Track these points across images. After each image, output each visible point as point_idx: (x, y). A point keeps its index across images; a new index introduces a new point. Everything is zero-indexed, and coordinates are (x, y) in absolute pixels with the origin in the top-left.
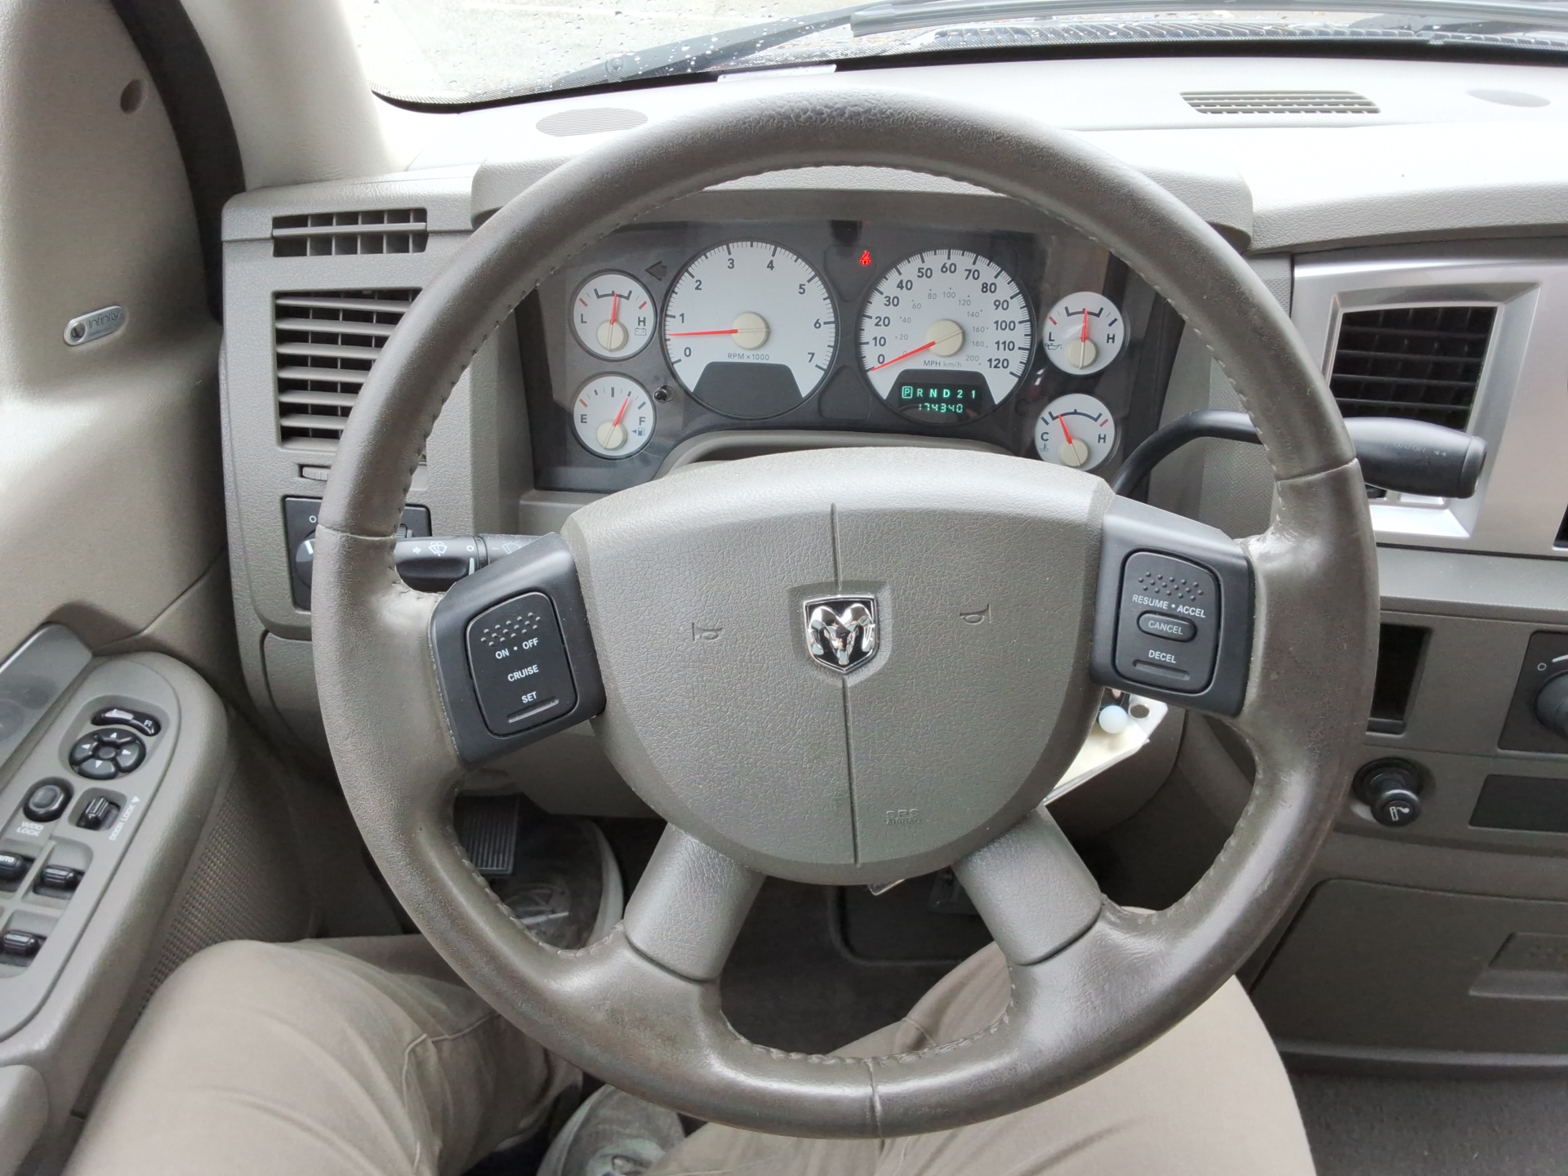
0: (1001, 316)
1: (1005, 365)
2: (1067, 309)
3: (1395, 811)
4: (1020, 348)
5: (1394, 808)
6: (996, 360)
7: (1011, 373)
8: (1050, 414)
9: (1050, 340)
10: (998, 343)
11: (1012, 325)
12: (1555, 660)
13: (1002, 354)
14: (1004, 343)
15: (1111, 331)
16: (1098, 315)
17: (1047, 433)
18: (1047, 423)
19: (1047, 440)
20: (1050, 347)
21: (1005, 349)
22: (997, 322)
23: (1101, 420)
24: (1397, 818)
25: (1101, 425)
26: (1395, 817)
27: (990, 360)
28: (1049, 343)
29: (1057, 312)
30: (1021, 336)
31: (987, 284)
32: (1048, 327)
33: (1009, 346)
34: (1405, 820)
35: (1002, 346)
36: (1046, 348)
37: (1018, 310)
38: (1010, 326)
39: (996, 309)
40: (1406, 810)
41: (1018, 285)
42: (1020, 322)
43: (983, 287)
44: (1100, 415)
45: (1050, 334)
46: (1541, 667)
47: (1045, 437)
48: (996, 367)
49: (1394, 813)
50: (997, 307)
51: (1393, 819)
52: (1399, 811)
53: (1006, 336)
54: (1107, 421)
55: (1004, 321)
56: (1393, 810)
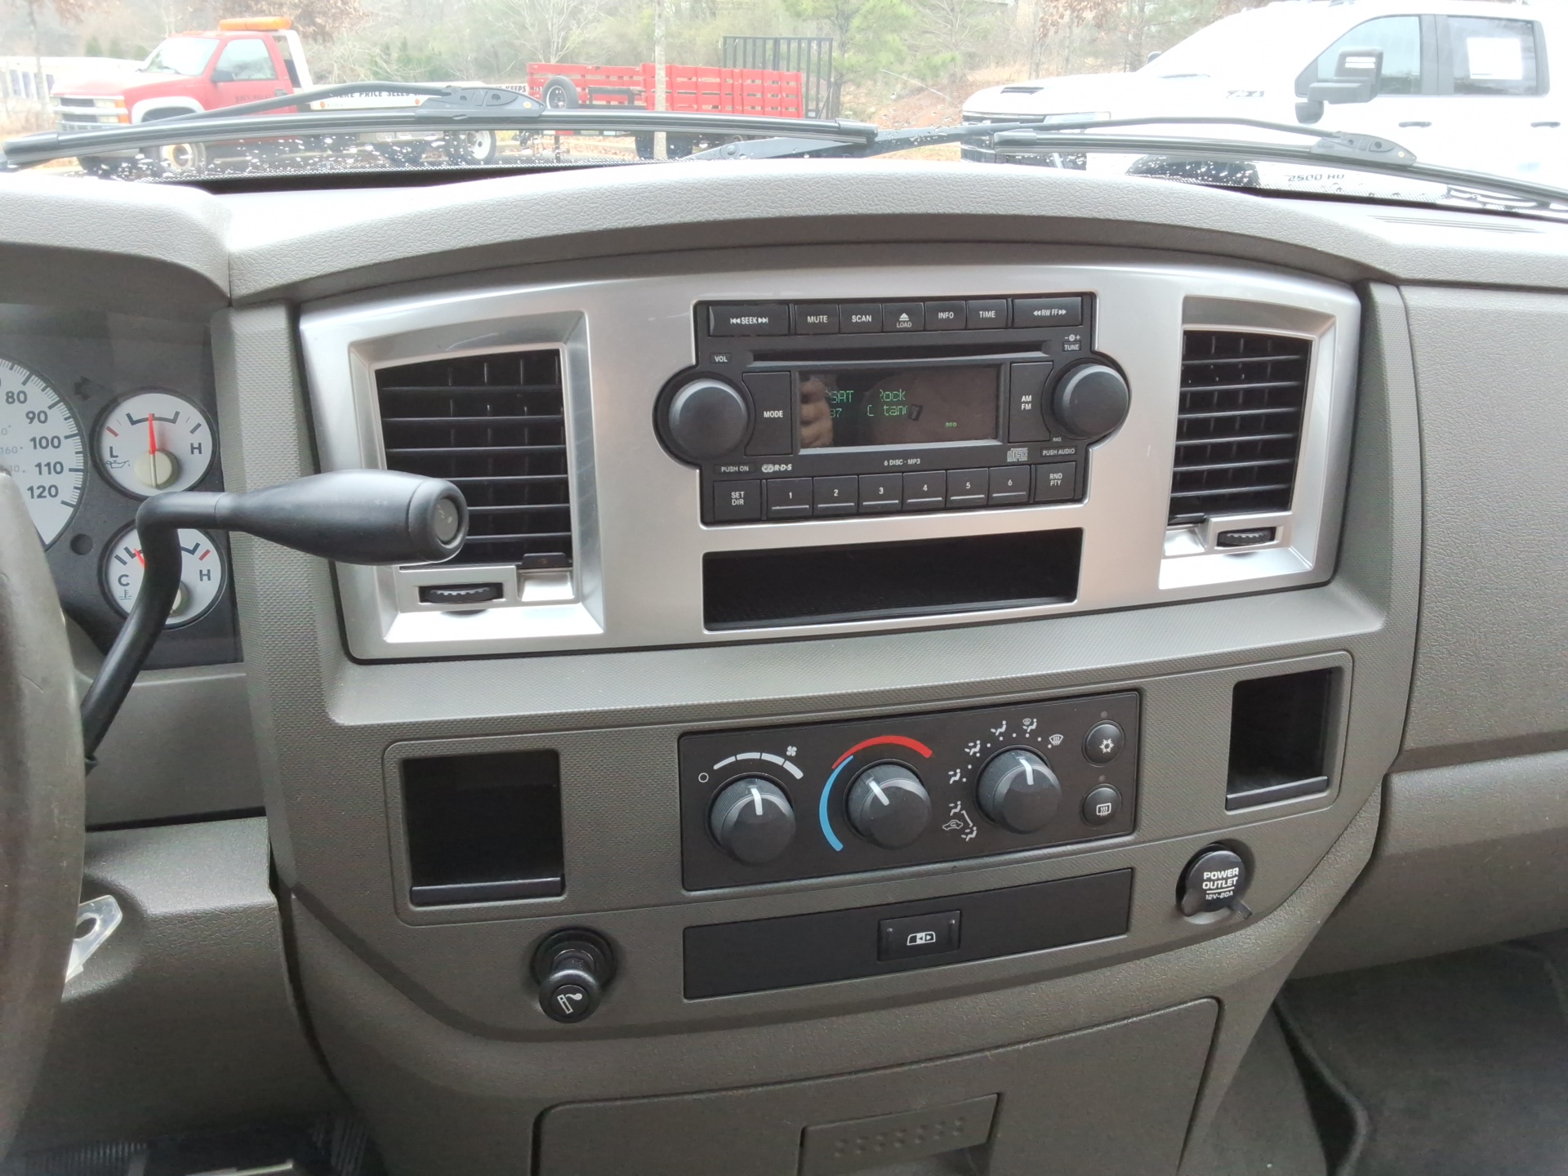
0: (38, 429)
1: (53, 492)
2: (129, 416)
3: (565, 1000)
4: (71, 470)
5: (562, 996)
6: (38, 488)
7: (64, 503)
8: (127, 550)
9: (112, 456)
10: (39, 465)
11: (56, 441)
12: (716, 767)
13: (48, 480)
14: (48, 465)
15: (195, 439)
16: (174, 421)
17: (127, 576)
18: (124, 563)
19: (128, 584)
20: (113, 465)
21: (50, 473)
22: (34, 440)
23: (199, 552)
24: (571, 1010)
25: (202, 558)
26: (569, 1010)
27: (31, 489)
28: (112, 460)
29: (117, 420)
30: (71, 453)
31: (13, 394)
32: (107, 441)
33: (56, 468)
34: (583, 1011)
35: (45, 469)
36: (109, 467)
37: (61, 422)
38: (54, 442)
39: (31, 422)
40: (578, 997)
41: (55, 390)
42: (67, 437)
43: (8, 397)
44: (197, 545)
45: (111, 448)
46: (703, 778)
47: (124, 580)
48: (40, 496)
49: (564, 1003)
50: (32, 420)
51: (568, 1012)
52: (569, 999)
53: (49, 455)
54: (207, 552)
55: (44, 437)
56: (561, 999)
